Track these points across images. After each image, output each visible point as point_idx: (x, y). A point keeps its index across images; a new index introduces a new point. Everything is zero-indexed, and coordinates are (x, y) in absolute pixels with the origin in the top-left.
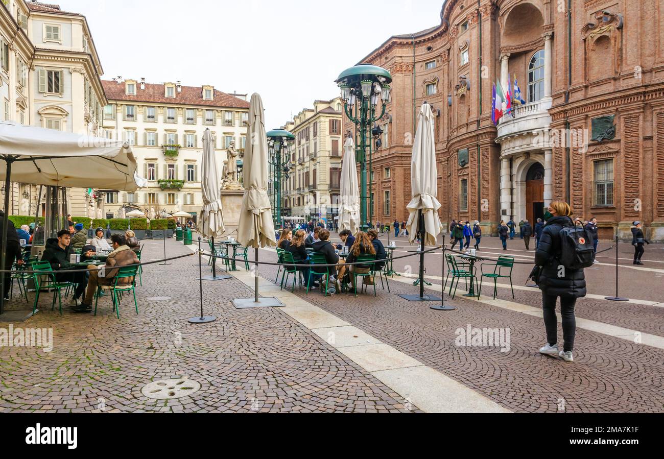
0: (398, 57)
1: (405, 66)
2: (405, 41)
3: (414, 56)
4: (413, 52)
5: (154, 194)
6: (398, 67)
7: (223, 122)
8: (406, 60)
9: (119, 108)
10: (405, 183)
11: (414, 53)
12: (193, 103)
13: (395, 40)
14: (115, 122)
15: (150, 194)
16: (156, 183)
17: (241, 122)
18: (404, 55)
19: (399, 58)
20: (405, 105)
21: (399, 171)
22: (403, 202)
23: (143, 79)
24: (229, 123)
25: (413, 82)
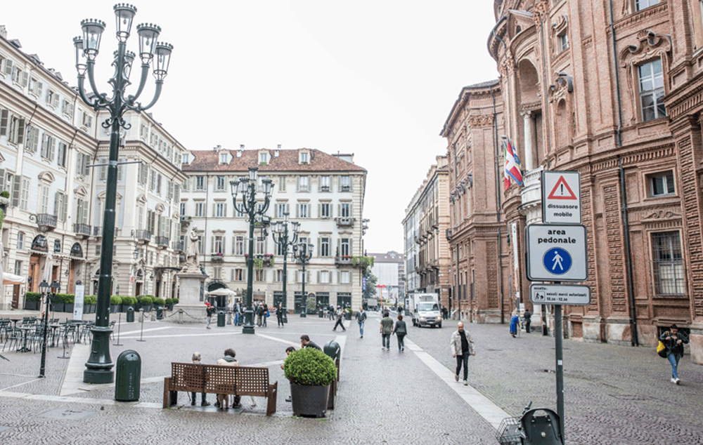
0: (474, 109)
1: (483, 119)
2: (481, 91)
3: (495, 107)
4: (492, 102)
5: (241, 270)
6: (475, 121)
7: (319, 189)
8: (484, 112)
9: (210, 179)
10: (488, 261)
11: (494, 103)
12: (285, 169)
13: (467, 91)
14: (206, 194)
15: (237, 270)
16: (244, 258)
17: (339, 187)
18: (482, 106)
19: (476, 111)
20: (487, 164)
21: (480, 245)
22: (486, 284)
23: (242, 146)
24: (325, 189)
25: (495, 137)
